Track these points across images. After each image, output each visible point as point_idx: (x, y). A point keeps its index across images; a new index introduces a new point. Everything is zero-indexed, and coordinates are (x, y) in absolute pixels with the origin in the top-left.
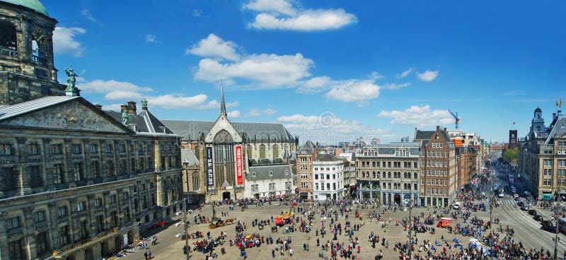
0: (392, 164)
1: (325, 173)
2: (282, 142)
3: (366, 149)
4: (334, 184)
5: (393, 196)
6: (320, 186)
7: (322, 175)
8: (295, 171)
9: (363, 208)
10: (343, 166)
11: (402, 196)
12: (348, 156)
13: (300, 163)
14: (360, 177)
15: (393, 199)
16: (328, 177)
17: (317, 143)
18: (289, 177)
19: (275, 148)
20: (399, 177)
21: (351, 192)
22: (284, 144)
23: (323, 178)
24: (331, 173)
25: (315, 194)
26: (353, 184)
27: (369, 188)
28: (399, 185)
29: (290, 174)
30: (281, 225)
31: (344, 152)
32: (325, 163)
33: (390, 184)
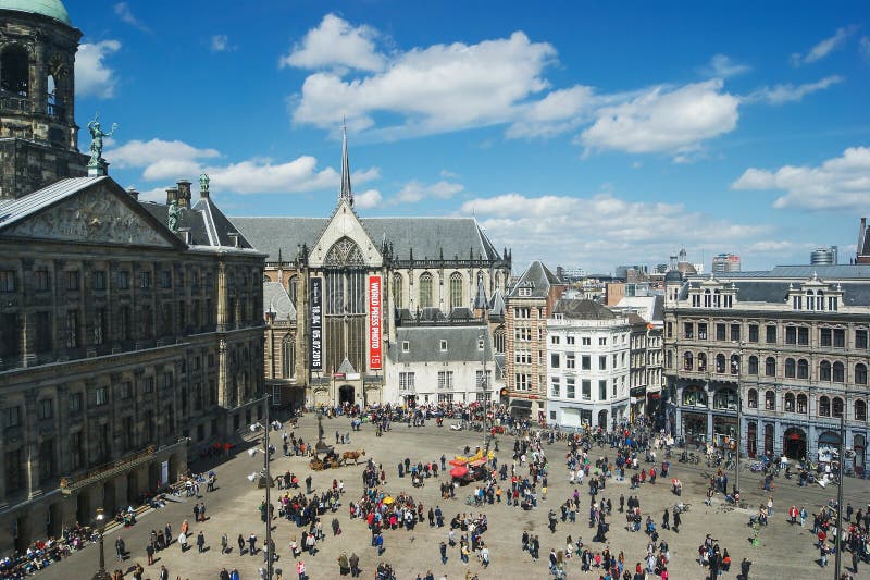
0: (781, 332)
1: (579, 349)
2: (473, 266)
3: (696, 285)
4: (603, 384)
5: (779, 432)
6: (563, 385)
7: (571, 356)
8: (501, 343)
9: (683, 459)
10: (628, 334)
11: (813, 436)
12: (644, 305)
13: (515, 322)
14: (678, 368)
15: (779, 445)
16: (586, 362)
17: (560, 269)
18: (485, 358)
19: (456, 282)
20: (804, 374)
21: (649, 410)
22: (476, 270)
23: (571, 364)
24: (595, 351)
25: (548, 408)
26: (656, 386)
27: (705, 402)
28: (803, 399)
29: (487, 350)
30: (464, 481)
31: (633, 294)
32: (578, 323)
33: (770, 396)
